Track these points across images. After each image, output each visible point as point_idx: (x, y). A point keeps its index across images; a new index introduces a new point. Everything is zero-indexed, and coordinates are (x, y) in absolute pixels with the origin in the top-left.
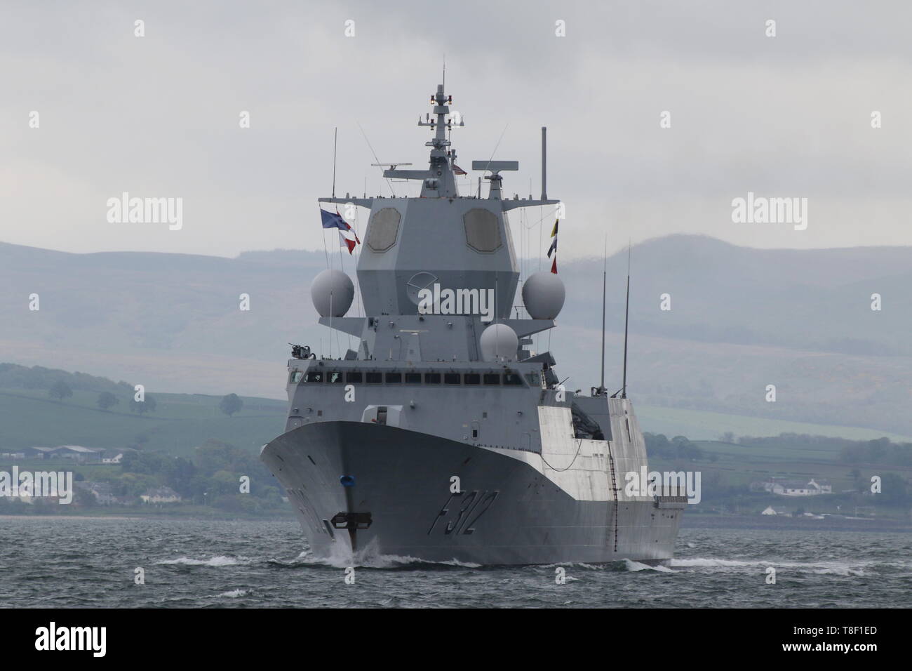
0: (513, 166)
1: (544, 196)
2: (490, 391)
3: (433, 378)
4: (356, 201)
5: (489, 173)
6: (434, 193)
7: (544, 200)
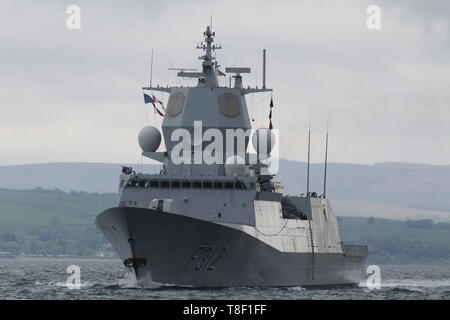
0: (247, 70)
1: (264, 87)
2: (228, 192)
3: (197, 185)
4: (162, 89)
5: (235, 74)
6: (203, 85)
7: (264, 89)
